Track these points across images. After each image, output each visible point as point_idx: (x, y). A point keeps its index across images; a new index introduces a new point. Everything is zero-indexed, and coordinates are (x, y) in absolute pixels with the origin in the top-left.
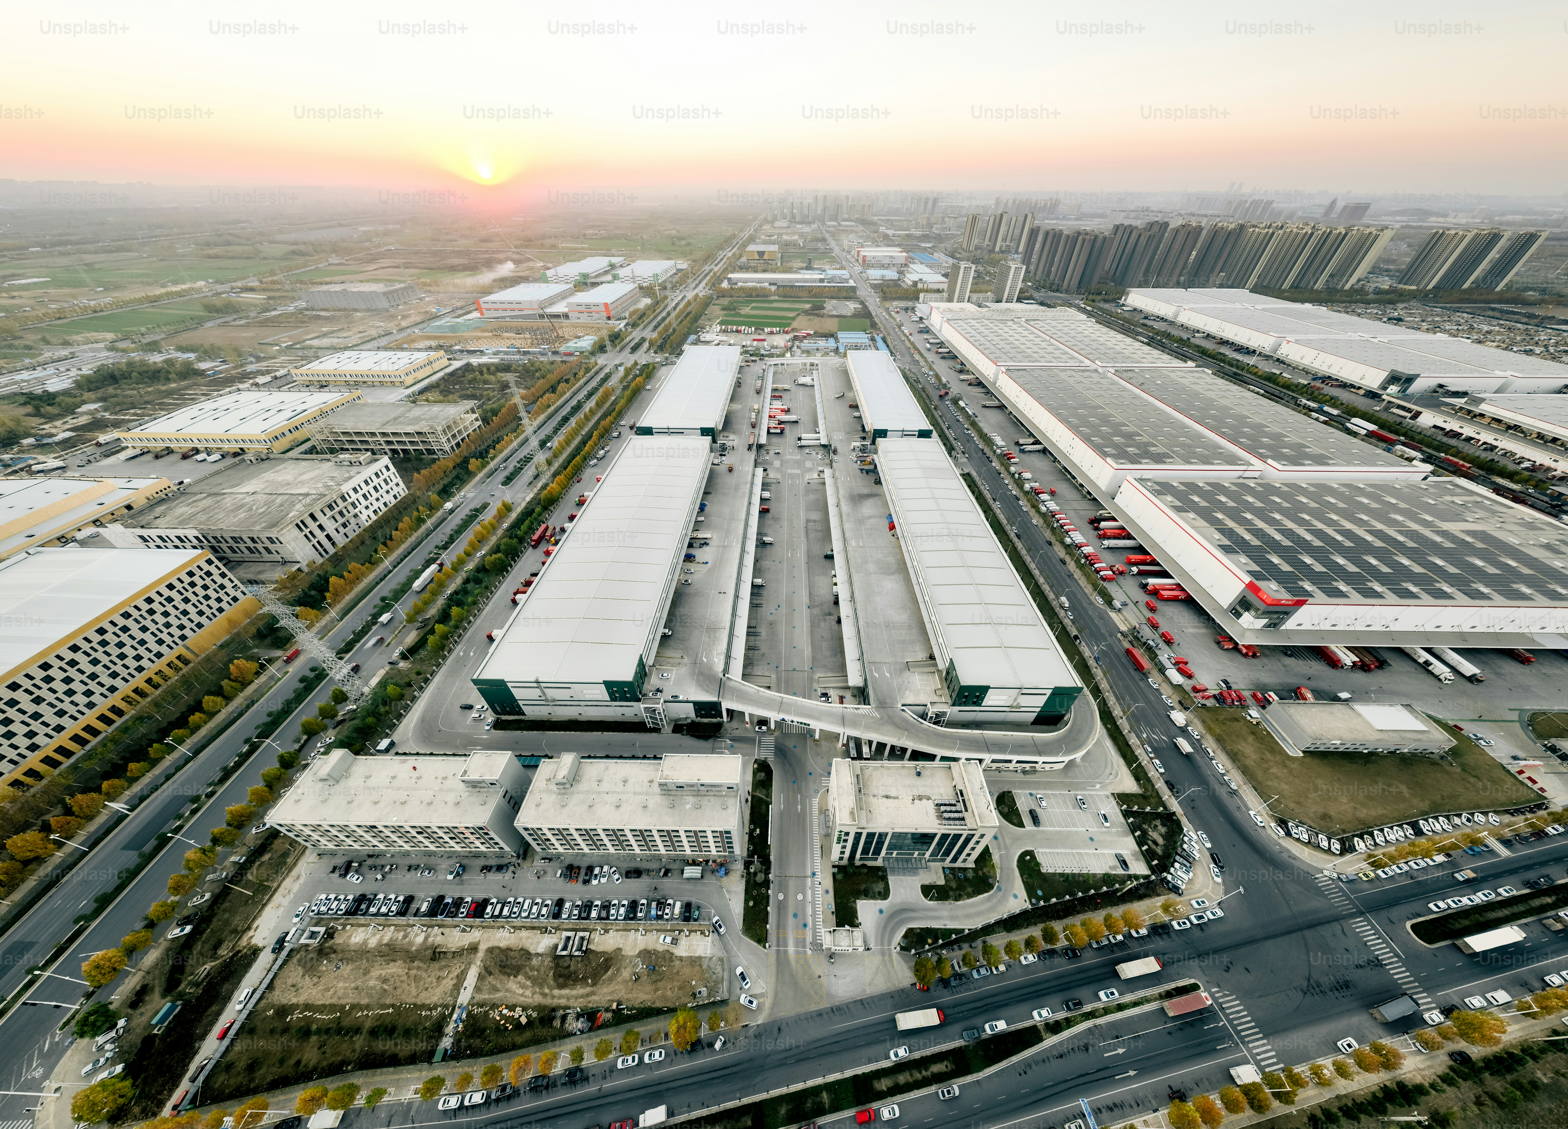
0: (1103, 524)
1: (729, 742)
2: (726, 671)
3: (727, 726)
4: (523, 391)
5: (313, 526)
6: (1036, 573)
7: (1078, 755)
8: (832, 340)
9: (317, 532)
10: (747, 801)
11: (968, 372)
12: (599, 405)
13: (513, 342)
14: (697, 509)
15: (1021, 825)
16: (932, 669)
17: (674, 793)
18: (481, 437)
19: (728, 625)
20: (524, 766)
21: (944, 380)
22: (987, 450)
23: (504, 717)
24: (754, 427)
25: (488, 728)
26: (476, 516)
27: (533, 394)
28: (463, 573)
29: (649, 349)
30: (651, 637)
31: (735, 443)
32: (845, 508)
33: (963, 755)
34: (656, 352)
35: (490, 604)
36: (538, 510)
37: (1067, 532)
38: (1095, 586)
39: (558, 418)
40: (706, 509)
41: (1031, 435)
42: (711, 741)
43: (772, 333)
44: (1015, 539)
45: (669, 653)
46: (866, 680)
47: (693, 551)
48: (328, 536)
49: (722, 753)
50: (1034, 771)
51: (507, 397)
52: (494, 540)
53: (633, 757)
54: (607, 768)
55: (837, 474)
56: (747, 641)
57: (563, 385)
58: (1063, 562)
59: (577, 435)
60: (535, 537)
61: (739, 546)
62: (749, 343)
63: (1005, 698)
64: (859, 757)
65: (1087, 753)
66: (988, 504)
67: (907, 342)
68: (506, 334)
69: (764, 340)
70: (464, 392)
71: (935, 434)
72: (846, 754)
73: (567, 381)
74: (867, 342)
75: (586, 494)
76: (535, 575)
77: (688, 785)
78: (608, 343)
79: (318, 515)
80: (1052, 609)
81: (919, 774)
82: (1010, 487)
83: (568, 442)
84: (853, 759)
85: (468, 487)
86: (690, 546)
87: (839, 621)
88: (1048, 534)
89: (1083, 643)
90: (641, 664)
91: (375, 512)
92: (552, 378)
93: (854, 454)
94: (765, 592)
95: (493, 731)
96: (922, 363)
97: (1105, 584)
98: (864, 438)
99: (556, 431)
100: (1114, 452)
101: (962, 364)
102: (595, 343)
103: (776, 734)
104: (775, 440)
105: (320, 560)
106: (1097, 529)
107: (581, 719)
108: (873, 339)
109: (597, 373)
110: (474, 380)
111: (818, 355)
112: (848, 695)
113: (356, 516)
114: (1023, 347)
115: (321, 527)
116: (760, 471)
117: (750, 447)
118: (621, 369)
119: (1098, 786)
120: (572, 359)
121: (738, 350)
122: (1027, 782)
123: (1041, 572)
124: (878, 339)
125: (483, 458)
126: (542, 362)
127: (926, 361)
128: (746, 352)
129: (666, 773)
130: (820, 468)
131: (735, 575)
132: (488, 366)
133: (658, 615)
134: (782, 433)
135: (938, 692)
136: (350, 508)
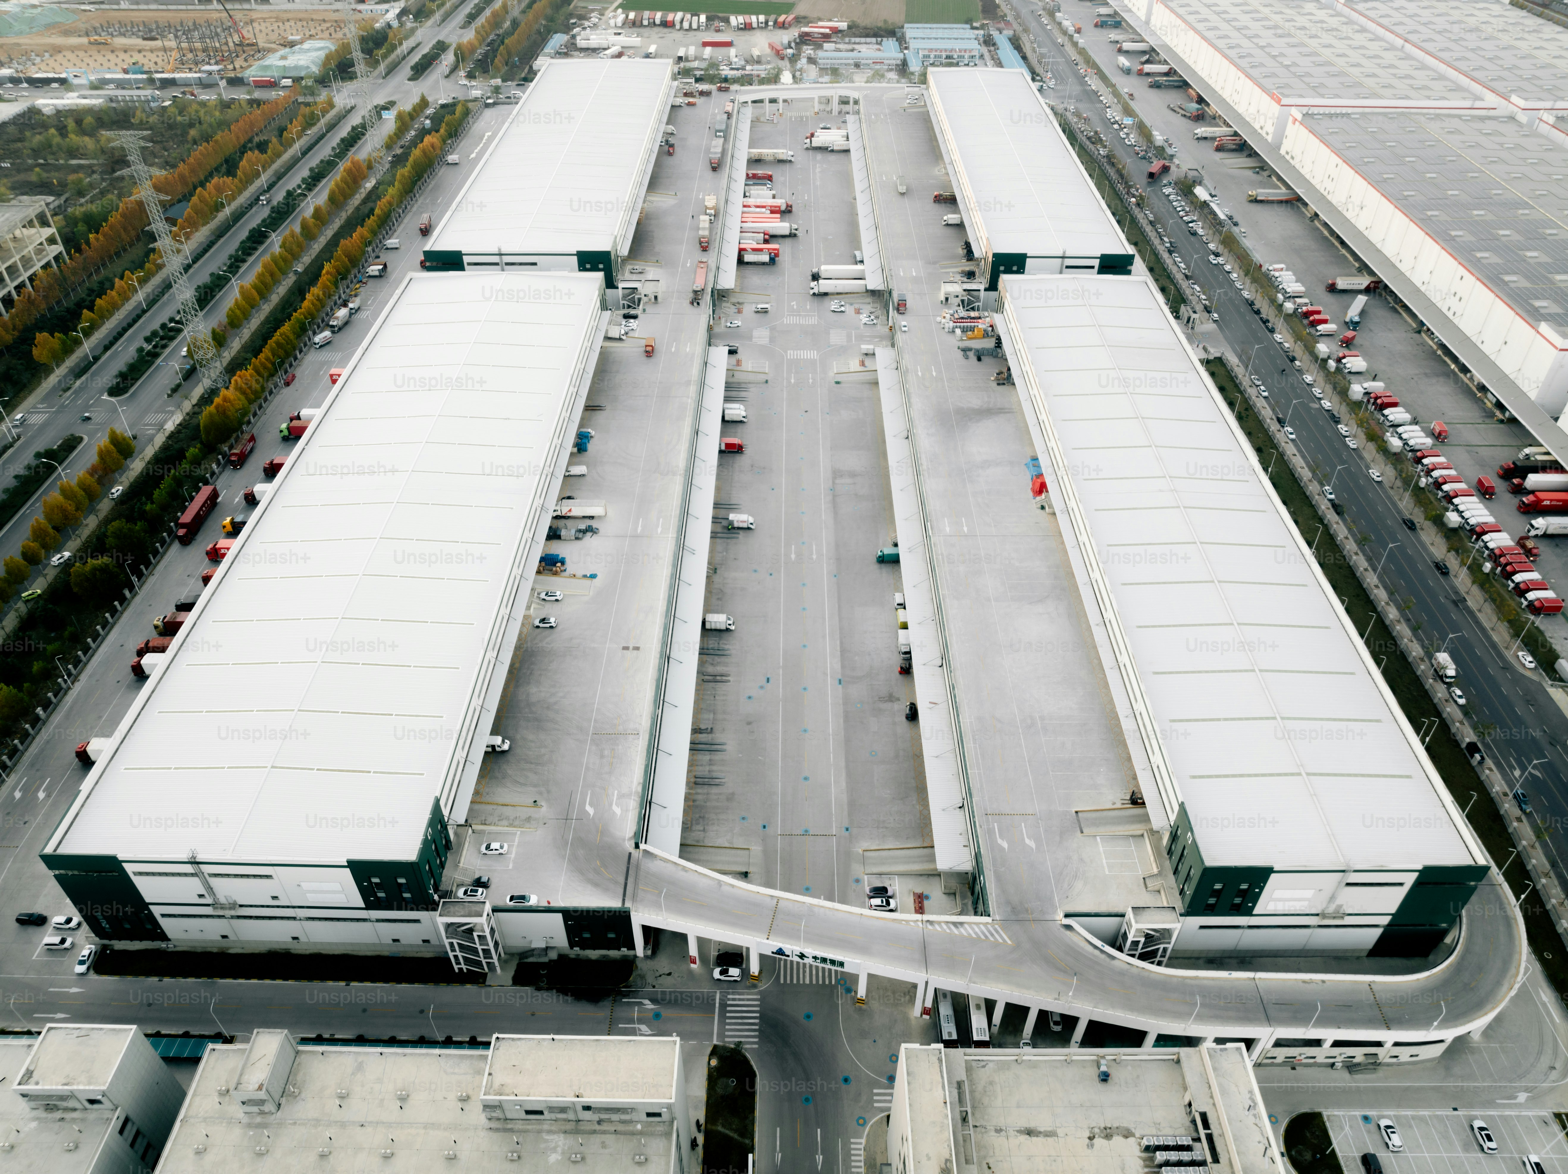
0: (1533, 480)
1: (648, 1005)
2: (641, 835)
3: (644, 966)
4: (159, 173)
6: (1380, 595)
7: (1476, 1026)
8: (890, 44)
10: (694, 1144)
11: (1214, 120)
12: (336, 201)
13: (137, 57)
14: (569, 446)
16: (1138, 829)
17: (519, 1126)
18: (61, 281)
19: (645, 723)
20: (167, 1060)
21: (1159, 138)
22: (1262, 304)
23: (120, 945)
24: (705, 249)
25: (81, 969)
26: (51, 469)
27: (182, 177)
28: (20, 605)
29: (454, 69)
30: (461, 755)
31: (660, 289)
32: (926, 441)
33: (1208, 1031)
34: (471, 76)
35: (83, 677)
36: (193, 451)
37: (1449, 498)
38: (1516, 627)
39: (242, 233)
40: (591, 446)
41: (1364, 268)
42: (607, 1003)
43: (747, 27)
44: (1331, 516)
45: (504, 794)
46: (978, 857)
47: (559, 549)
49: (633, 1032)
50: (1373, 1064)
51: (123, 187)
52: (91, 523)
53: (422, 1042)
54: (360, 1068)
55: (907, 361)
56: (692, 764)
57: (252, 155)
58: (1442, 570)
59: (284, 273)
60: (187, 517)
61: (672, 534)
62: (692, 51)
63: (1309, 894)
64: (964, 1039)
65: (1498, 1019)
66: (1266, 432)
67: (1069, 48)
68: (120, 41)
69: (729, 44)
70: (22, 177)
71: (1139, 266)
72: (933, 1034)
73: (262, 147)
74: (976, 47)
75: (305, 412)
76: (186, 607)
77: (552, 1109)
78: (357, 55)
80: (1417, 682)
81: (1105, 1078)
82: (1317, 391)
83: (263, 289)
84: (949, 1044)
85: (31, 400)
86: (553, 535)
87: (913, 715)
88: (1406, 504)
89: (1489, 762)
90: (438, 822)
92: (227, 139)
93: (947, 312)
94: (732, 645)
95: (93, 976)
96: (1106, 98)
97: (1539, 622)
98: (970, 275)
99: (235, 264)
100: (1555, 309)
101: (1201, 100)
102: (328, 58)
103: (763, 986)
104: (755, 278)
106: (1519, 490)
107: (297, 948)
108: (988, 42)
109: (332, 127)
110: (47, 146)
111: (860, 78)
112: (936, 892)
114: (1341, 61)
116: (720, 354)
117: (696, 299)
118: (389, 116)
119: (1522, 1097)
120: (273, 94)
121: (667, 67)
122: (1358, 1090)
123: (1391, 594)
124: (1002, 40)
125: (65, 331)
126: (203, 104)
127: (1116, 94)
128: (685, 73)
129: (498, 1080)
130: (866, 347)
131: (661, 606)
132: (78, 115)
133: (477, 702)
134: (773, 261)
135: (1152, 884)
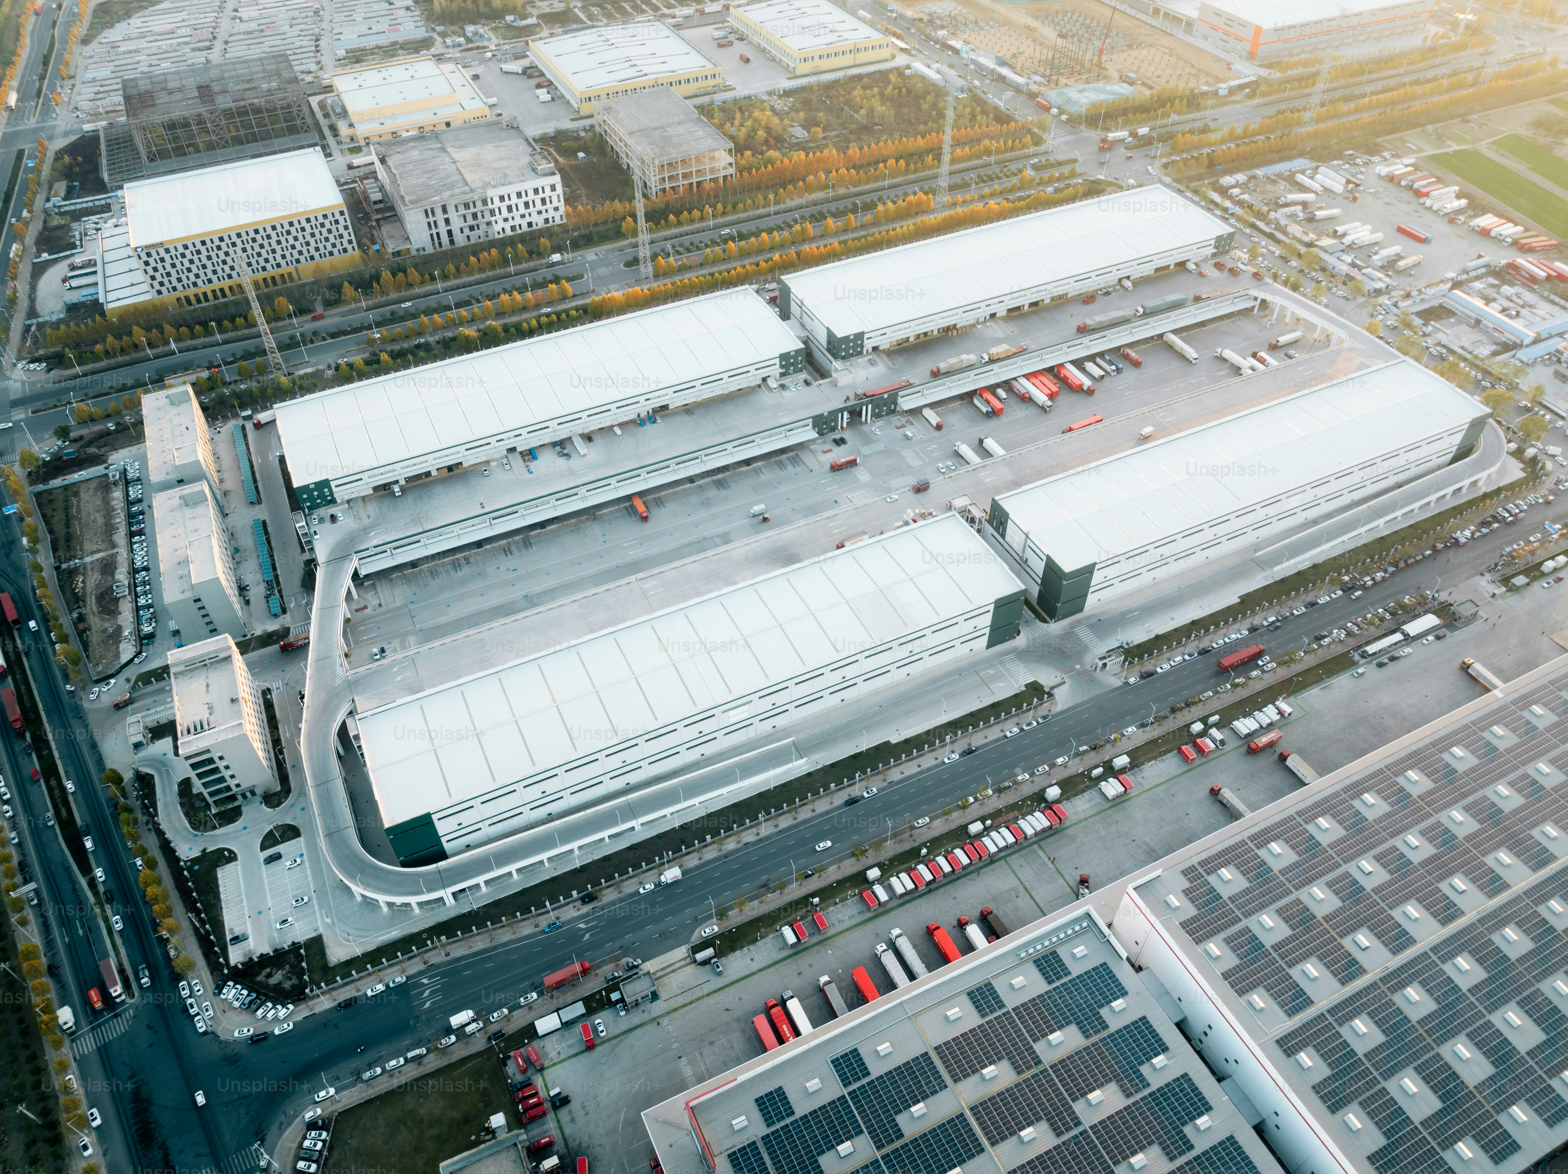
5: (440, 217)
9: (441, 224)
15: (263, 848)
18: (728, 186)
48: (450, 233)
79: (451, 209)
91: (513, 228)
105: (430, 250)
113: (489, 224)
115: (447, 221)
119: (328, 921)
136: (487, 214)
